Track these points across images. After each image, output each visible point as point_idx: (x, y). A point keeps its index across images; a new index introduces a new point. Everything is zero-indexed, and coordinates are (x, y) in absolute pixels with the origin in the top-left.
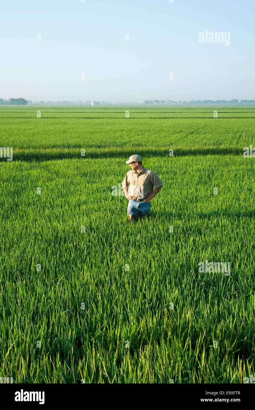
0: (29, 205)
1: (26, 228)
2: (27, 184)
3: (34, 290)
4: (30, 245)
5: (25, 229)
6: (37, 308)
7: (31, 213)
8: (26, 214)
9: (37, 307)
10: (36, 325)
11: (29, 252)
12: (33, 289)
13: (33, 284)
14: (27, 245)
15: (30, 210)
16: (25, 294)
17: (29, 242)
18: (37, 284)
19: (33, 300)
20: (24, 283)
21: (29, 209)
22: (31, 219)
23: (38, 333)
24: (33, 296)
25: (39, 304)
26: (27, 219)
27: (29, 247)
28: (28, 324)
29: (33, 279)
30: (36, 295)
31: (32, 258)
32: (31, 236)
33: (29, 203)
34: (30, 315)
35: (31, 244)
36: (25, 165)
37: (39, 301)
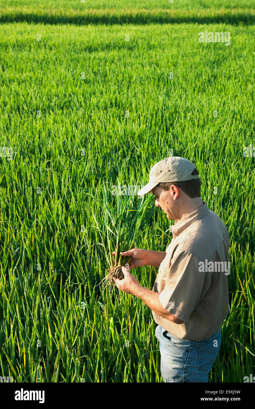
0: (229, 78)
1: (224, 104)
2: (230, 53)
3: (227, 175)
4: (226, 124)
5: (222, 105)
6: (228, 194)
7: (230, 88)
8: (225, 88)
9: (228, 191)
10: (226, 211)
11: (224, 132)
12: (226, 173)
13: (226, 168)
14: (223, 124)
15: (230, 84)
16: (217, 176)
17: (225, 120)
18: (230, 168)
19: (225, 184)
20: (217, 165)
21: (229, 82)
22: (231, 94)
23: (227, 219)
24: (225, 179)
25: (231, 189)
26: (225, 94)
27: (225, 126)
28: (217, 208)
29: (226, 161)
30: (228, 180)
31: (227, 139)
32: (229, 114)
33: (230, 76)
34: (221, 199)
35: (228, 123)
36: (230, 29)
37: (231, 186)
